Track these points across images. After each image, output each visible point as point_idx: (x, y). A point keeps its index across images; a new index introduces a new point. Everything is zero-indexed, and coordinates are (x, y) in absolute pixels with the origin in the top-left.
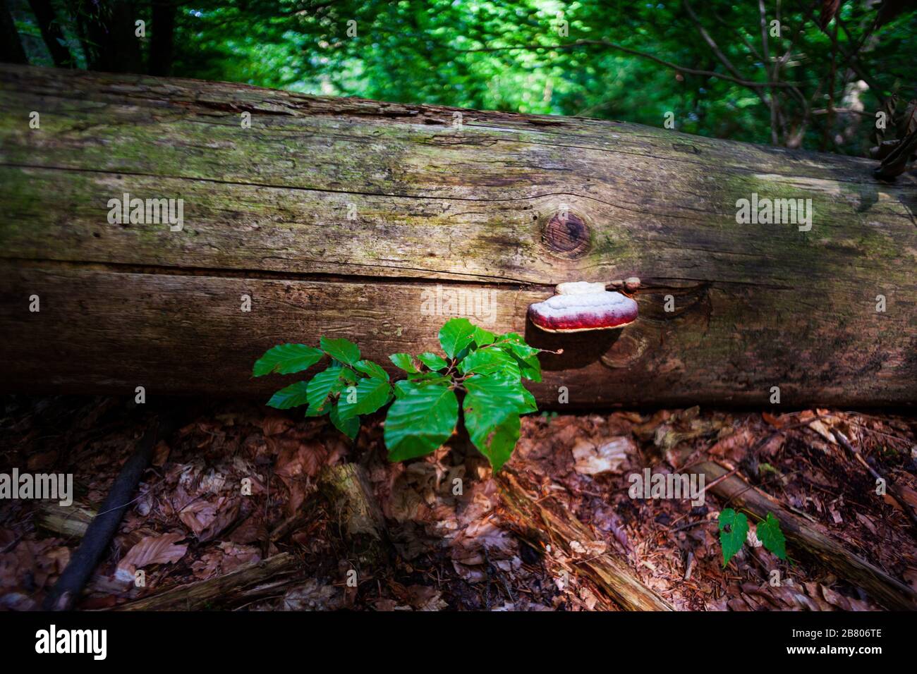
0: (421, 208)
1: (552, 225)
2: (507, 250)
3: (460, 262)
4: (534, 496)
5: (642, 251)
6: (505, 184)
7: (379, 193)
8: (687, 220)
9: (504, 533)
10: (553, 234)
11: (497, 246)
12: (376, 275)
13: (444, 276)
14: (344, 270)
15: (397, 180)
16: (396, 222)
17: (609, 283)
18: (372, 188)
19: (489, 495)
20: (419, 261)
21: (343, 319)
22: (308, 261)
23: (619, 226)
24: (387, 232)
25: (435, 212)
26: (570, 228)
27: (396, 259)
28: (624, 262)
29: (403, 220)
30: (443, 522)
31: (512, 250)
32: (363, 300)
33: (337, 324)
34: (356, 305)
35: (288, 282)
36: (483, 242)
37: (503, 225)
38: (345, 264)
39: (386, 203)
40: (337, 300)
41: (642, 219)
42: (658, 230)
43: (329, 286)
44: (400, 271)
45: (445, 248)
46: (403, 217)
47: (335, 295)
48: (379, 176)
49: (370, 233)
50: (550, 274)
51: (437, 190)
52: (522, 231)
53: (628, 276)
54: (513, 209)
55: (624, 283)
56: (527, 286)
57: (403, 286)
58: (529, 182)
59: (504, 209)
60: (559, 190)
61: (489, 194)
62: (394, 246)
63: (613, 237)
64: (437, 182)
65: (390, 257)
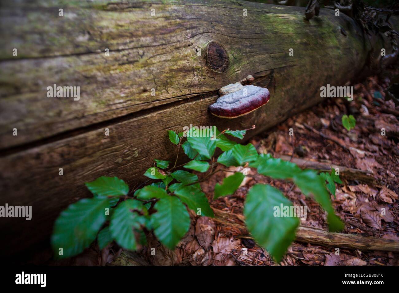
0: (125, 58)
1: (210, 52)
2: (188, 75)
3: (164, 91)
4: (227, 211)
6: (171, 32)
7: (89, 52)
8: (257, 39)
9: (232, 239)
10: (211, 58)
11: (182, 74)
12: (110, 118)
13: (157, 104)
14: (83, 123)
15: (99, 40)
16: (112, 72)
17: (242, 81)
18: (81, 50)
19: (206, 223)
20: (138, 98)
21: (94, 162)
22: (49, 125)
24: (107, 82)
25: (136, 59)
26: (218, 53)
27: (122, 101)
28: (243, 67)
29: (116, 69)
30: (196, 253)
31: (192, 75)
32: (106, 140)
33: (90, 167)
34: (102, 147)
35: (36, 150)
36: (174, 73)
37: (181, 59)
38: (83, 117)
39: (98, 58)
40: (86, 149)
42: (249, 47)
43: (75, 139)
44: (127, 110)
45: (152, 83)
46: (115, 67)
47: (83, 145)
48: (82, 39)
49: (94, 86)
50: (214, 84)
51: (131, 42)
52: (192, 60)
53: (247, 75)
54: (182, 47)
55: (247, 79)
56: (203, 95)
57: (132, 120)
58: (184, 28)
59: (177, 48)
60: (201, 31)
61: (165, 40)
62: (117, 92)
63: (235, 55)
64: (127, 36)
65: (117, 101)
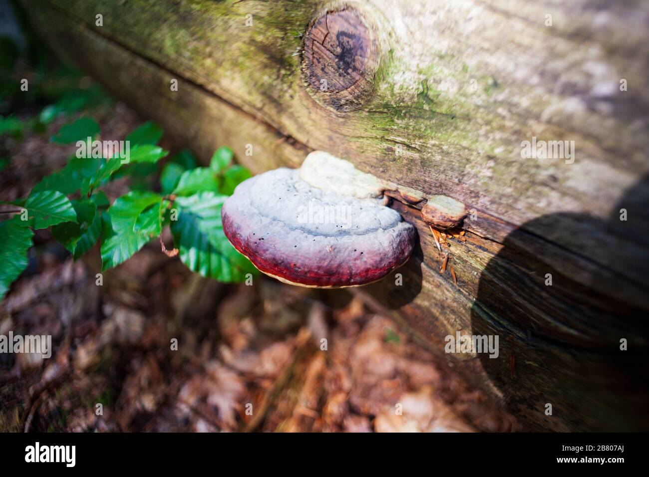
5: (507, 142)
17: (393, 186)
23: (472, 63)
26: (341, 44)
41: (554, 55)
63: (442, 87)
